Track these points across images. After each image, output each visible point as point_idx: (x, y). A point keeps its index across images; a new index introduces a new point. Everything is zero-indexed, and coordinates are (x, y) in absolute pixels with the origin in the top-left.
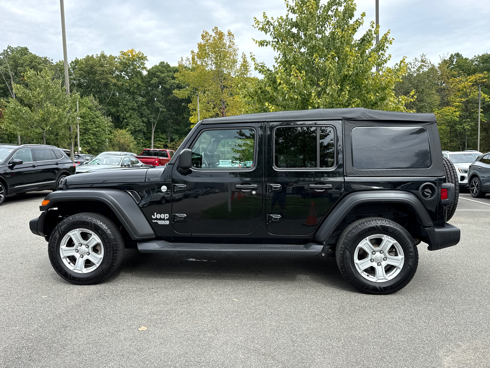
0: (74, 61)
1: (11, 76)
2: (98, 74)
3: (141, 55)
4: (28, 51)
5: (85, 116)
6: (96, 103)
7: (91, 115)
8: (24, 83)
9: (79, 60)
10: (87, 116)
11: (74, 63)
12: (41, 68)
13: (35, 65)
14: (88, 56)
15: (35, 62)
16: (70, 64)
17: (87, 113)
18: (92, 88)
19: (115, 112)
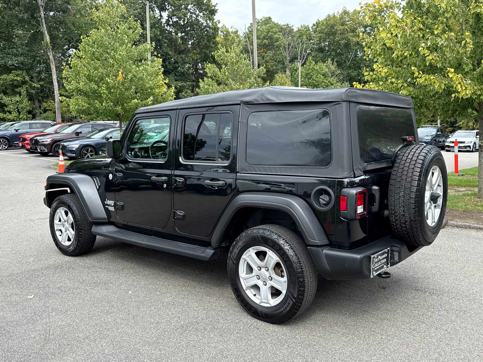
0: (315, 23)
1: (250, 50)
2: (338, 34)
3: (390, 3)
4: (271, 21)
5: (319, 85)
6: (333, 68)
7: (325, 83)
8: (261, 55)
9: (321, 21)
10: (320, 84)
11: (315, 26)
12: (276, 37)
13: (271, 35)
14: (329, 16)
15: (272, 32)
16: (312, 27)
17: (321, 81)
18: (332, 52)
19: (356, 76)
